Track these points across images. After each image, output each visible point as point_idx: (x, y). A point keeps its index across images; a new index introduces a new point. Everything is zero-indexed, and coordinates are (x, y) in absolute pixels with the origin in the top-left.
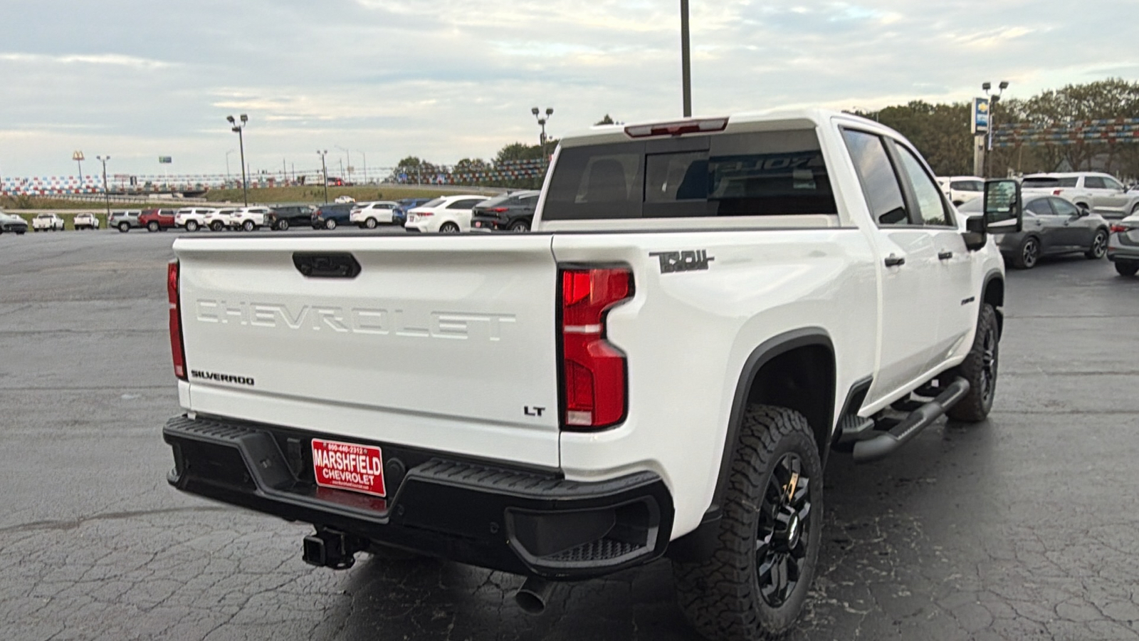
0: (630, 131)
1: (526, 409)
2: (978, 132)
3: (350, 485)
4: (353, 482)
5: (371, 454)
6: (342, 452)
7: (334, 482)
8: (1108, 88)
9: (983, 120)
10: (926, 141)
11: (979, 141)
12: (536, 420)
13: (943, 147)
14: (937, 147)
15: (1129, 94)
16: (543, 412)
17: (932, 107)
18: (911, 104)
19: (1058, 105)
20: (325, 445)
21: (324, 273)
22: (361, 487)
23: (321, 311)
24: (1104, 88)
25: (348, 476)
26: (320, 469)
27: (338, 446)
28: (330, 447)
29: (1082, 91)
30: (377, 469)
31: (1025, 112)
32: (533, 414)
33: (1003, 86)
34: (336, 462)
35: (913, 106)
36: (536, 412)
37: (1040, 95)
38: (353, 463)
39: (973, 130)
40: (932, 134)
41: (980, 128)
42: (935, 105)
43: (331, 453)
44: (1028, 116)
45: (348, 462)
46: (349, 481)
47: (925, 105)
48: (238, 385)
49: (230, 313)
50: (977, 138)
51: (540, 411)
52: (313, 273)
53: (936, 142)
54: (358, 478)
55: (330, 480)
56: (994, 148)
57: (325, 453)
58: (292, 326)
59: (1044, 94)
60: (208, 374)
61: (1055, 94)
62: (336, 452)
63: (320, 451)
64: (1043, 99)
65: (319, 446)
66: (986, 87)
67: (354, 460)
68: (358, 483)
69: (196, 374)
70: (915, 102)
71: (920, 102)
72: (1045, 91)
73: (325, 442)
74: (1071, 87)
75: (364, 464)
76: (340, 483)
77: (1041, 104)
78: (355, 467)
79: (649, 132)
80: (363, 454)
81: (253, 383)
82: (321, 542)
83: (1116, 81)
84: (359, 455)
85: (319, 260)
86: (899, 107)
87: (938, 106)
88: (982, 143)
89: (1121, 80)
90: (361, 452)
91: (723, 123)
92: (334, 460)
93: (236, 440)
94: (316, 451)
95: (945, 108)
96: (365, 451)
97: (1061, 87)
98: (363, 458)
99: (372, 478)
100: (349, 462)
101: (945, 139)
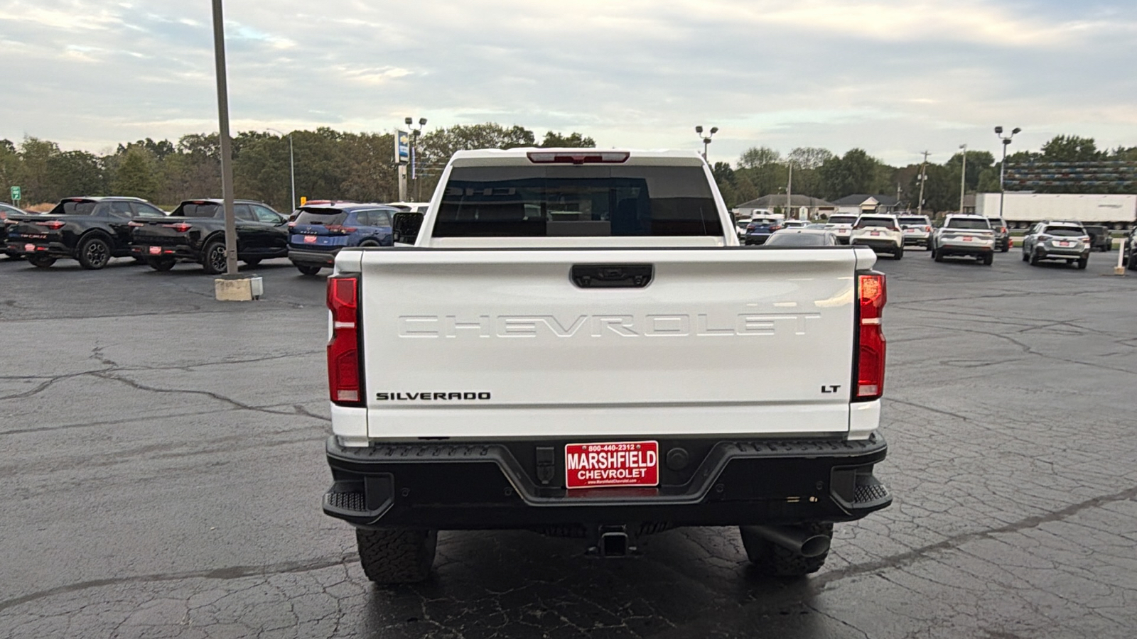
0: (532, 156)
1: (823, 389)
2: (402, 162)
3: (612, 481)
4: (618, 478)
5: (644, 449)
6: (607, 452)
7: (589, 482)
8: (488, 131)
9: (405, 151)
10: (338, 167)
11: (402, 170)
12: (832, 396)
13: (354, 173)
14: (349, 173)
15: (503, 137)
16: (838, 389)
17: (339, 134)
18: (319, 130)
19: (450, 142)
20: (585, 447)
21: (613, 283)
22: (627, 481)
23: (603, 319)
24: (485, 130)
25: (612, 473)
26: (574, 472)
27: (603, 446)
28: (591, 449)
29: (467, 132)
30: (651, 461)
31: (422, 146)
32: (830, 392)
33: (423, 122)
34: (598, 462)
35: (321, 132)
36: (832, 389)
37: (434, 133)
38: (621, 460)
39: (397, 161)
40: (343, 160)
41: (403, 159)
42: (342, 133)
43: (591, 455)
44: (425, 150)
45: (614, 460)
46: (613, 478)
47: (333, 132)
48: (463, 401)
49: (457, 327)
50: (400, 167)
51: (835, 388)
52: (592, 284)
53: (347, 169)
54: (626, 473)
55: (585, 482)
56: (418, 177)
57: (583, 456)
58: (559, 336)
59: (437, 131)
60: (409, 395)
61: (446, 133)
62: (598, 453)
63: (576, 456)
64: (436, 135)
65: (572, 451)
66: (409, 121)
67: (623, 457)
68: (625, 478)
69: (382, 396)
70: (323, 128)
71: (328, 128)
72: (439, 129)
73: (584, 445)
74: (459, 127)
75: (635, 459)
76: (601, 482)
77: (435, 140)
78: (623, 464)
79: (553, 159)
80: (636, 449)
81: (489, 396)
82: (626, 536)
83: (493, 125)
84: (630, 451)
85: (610, 271)
86: (306, 131)
87: (345, 134)
88: (405, 172)
89: (497, 126)
90: (632, 448)
91: (624, 156)
92: (594, 461)
93: (493, 455)
94: (570, 456)
95: (353, 137)
96: (638, 446)
97: (451, 126)
98: (635, 453)
99: (643, 470)
100: (617, 460)
101: (356, 166)
